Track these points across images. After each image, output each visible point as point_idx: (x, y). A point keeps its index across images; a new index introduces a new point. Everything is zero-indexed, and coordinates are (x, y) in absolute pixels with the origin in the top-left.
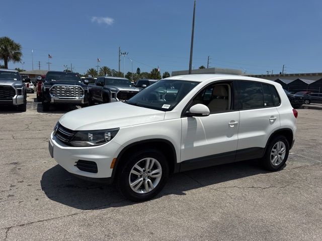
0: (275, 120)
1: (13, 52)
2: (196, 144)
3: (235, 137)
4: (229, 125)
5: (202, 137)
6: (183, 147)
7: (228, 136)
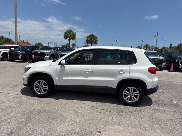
0: (124, 72)
1: (94, 40)
2: (64, 78)
3: (90, 78)
4: (85, 71)
5: (68, 75)
6: (57, 78)
7: (85, 77)
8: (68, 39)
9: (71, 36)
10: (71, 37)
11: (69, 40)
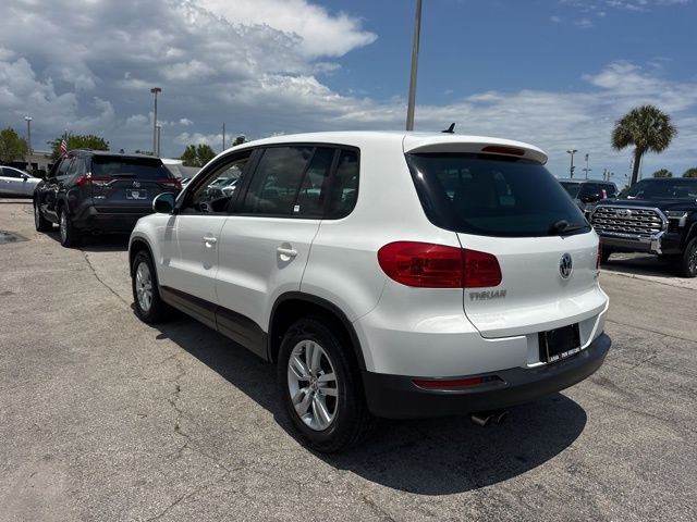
0: (292, 257)
4: (205, 242)
8: (632, 148)
9: (645, 132)
10: (648, 138)
11: (639, 154)
